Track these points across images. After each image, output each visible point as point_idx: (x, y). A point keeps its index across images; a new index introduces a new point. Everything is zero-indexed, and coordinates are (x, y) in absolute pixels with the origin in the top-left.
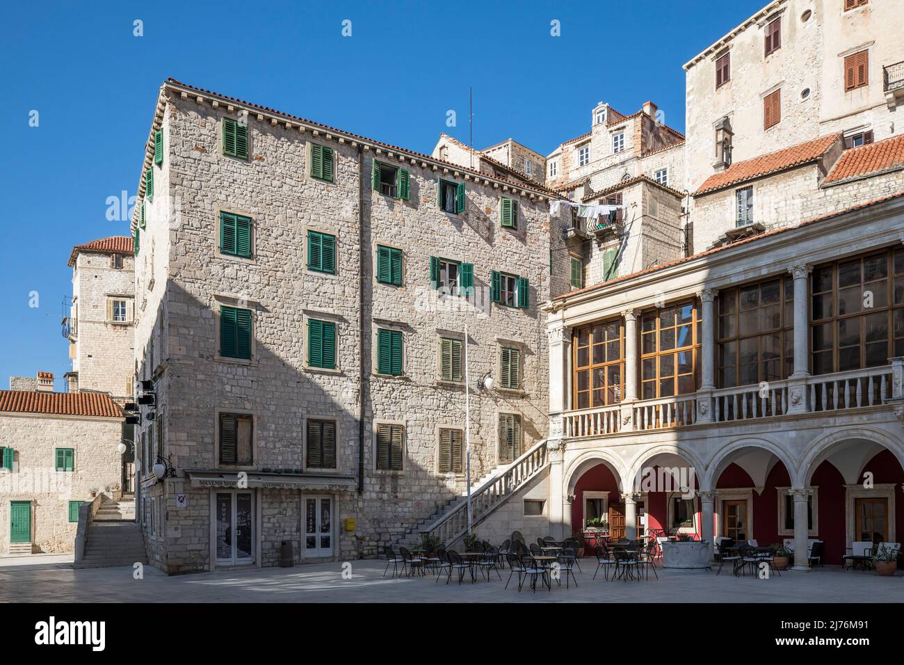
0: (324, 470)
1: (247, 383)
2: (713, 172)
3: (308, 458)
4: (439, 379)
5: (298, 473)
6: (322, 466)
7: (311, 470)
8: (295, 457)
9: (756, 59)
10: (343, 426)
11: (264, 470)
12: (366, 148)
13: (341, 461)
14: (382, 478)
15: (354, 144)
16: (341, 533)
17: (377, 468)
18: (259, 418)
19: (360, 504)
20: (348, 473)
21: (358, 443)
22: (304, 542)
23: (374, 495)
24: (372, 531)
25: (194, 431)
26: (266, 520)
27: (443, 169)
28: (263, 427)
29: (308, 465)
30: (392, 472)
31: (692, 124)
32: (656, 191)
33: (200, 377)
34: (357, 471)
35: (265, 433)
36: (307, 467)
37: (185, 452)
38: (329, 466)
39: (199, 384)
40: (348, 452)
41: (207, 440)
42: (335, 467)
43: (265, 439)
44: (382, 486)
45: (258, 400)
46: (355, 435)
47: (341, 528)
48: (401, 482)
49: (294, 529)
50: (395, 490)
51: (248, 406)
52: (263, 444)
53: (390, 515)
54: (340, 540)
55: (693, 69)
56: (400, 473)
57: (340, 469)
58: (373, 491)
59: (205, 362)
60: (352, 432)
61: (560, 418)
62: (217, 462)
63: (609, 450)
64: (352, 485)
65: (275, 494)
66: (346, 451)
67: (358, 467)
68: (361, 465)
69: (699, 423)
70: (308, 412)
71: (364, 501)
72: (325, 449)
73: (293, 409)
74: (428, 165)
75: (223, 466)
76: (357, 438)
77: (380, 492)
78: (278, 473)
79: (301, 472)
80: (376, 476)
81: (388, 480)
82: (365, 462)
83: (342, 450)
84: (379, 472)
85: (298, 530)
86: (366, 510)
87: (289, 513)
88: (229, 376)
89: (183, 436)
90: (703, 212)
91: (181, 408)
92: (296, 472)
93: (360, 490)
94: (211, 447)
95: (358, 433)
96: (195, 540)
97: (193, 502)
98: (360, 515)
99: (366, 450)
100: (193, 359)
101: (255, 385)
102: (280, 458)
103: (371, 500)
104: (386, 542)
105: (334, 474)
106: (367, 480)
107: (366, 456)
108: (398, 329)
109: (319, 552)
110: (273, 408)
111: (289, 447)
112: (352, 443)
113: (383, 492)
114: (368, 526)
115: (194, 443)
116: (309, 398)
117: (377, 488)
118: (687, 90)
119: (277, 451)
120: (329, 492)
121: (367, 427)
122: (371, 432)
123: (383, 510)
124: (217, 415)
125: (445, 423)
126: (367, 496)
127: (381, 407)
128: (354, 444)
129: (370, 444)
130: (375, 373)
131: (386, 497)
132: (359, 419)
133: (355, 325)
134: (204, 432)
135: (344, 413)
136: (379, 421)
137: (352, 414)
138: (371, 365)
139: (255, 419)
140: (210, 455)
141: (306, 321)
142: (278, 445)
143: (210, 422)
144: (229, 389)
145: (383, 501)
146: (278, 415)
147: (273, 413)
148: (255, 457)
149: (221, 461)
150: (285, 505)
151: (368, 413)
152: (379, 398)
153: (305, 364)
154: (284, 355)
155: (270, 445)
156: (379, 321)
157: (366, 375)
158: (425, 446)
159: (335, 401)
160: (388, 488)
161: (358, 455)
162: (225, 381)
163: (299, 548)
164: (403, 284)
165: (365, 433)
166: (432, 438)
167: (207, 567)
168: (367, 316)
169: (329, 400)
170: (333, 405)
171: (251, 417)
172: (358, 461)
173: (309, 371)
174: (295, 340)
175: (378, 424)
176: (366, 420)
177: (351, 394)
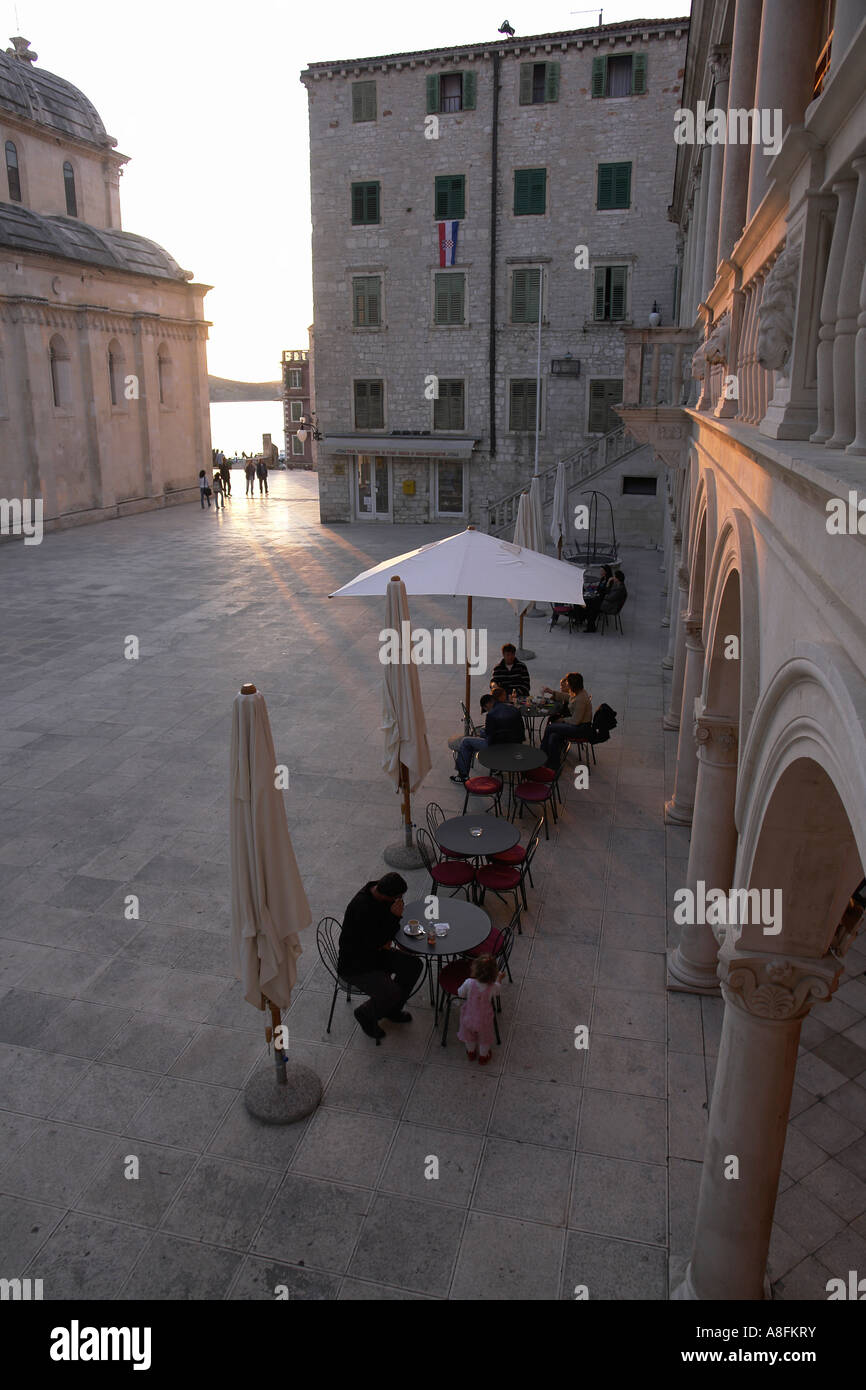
0: (452, 431)
1: (378, 349)
3: (435, 419)
4: (591, 318)
5: (426, 435)
6: (449, 429)
7: (439, 432)
8: (426, 422)
10: (472, 384)
11: (393, 433)
12: (502, 54)
13: (470, 420)
14: (518, 439)
17: (510, 429)
18: (388, 382)
19: (493, 467)
20: (478, 434)
21: (489, 402)
23: (508, 458)
25: (335, 398)
26: (398, 480)
28: (393, 391)
29: (436, 427)
30: (527, 432)
33: (338, 348)
34: (488, 433)
35: (395, 397)
36: (435, 429)
37: (327, 418)
38: (457, 428)
39: (337, 355)
40: (478, 411)
41: (346, 406)
42: (463, 428)
43: (395, 402)
44: (518, 448)
45: (388, 365)
46: (486, 393)
48: (540, 443)
50: (532, 451)
51: (379, 371)
52: (392, 407)
57: (467, 430)
58: (508, 453)
59: (342, 334)
60: (482, 391)
62: (354, 426)
66: (475, 408)
67: (489, 427)
68: (493, 426)
70: (438, 372)
71: (497, 463)
72: (454, 410)
75: (358, 429)
76: (488, 396)
77: (516, 454)
79: (428, 433)
80: (510, 437)
81: (523, 441)
82: (497, 421)
83: (471, 410)
84: (513, 432)
86: (500, 473)
87: (419, 473)
88: (362, 344)
89: (326, 403)
91: (324, 378)
92: (424, 433)
93: (493, 452)
94: (348, 412)
95: (489, 390)
96: (338, 495)
98: (492, 479)
99: (498, 408)
101: (384, 350)
102: (409, 420)
103: (506, 463)
105: (462, 435)
106: (499, 442)
107: (499, 415)
108: (538, 266)
110: (401, 371)
111: (417, 409)
112: (482, 402)
113: (519, 454)
114: (500, 490)
115: (334, 410)
116: (439, 357)
117: (512, 450)
119: (405, 413)
121: (500, 384)
122: (504, 389)
123: (518, 473)
124: (352, 384)
125: (599, 373)
126: (500, 458)
127: (517, 360)
128: (485, 403)
129: (503, 402)
130: (509, 322)
131: (522, 459)
132: (489, 375)
133: (487, 271)
134: (342, 399)
135: (474, 370)
136: (514, 376)
137: (483, 370)
138: (504, 314)
139: (385, 384)
140: (348, 420)
141: (433, 277)
142: (407, 407)
143: (347, 388)
144: (361, 356)
145: (520, 465)
146: (406, 378)
147: (402, 376)
148: (386, 420)
149: (357, 426)
150: (414, 466)
151: (500, 368)
152: (512, 350)
153: (433, 323)
154: (412, 316)
155: (400, 408)
156: (512, 261)
157: (499, 326)
158: (571, 402)
159: (465, 358)
160: (525, 451)
161: (489, 415)
162: (358, 348)
163: (428, 507)
164: (547, 210)
165: (497, 391)
166: (581, 393)
167: (348, 519)
168: (501, 258)
169: (458, 358)
170: (462, 363)
171: (381, 380)
172: (488, 422)
173: (438, 330)
174: (423, 299)
175: (512, 380)
176: (497, 376)
177: (483, 349)
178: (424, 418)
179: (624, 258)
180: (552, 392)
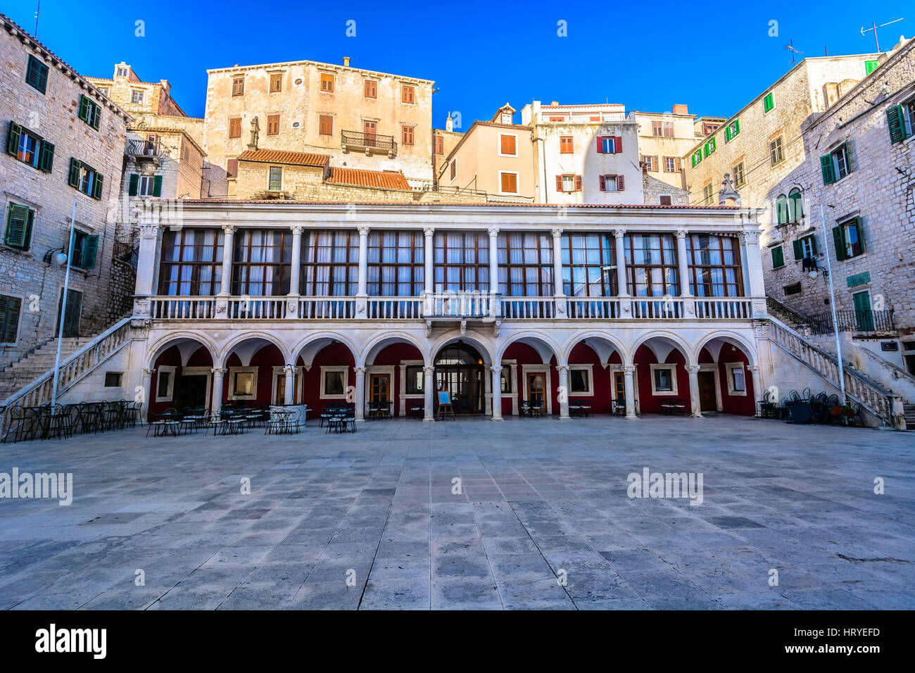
2: (246, 149)
9: (263, 90)
31: (211, 110)
32: (189, 146)
55: (214, 75)
61: (149, 301)
90: (245, 172)
118: (208, 87)
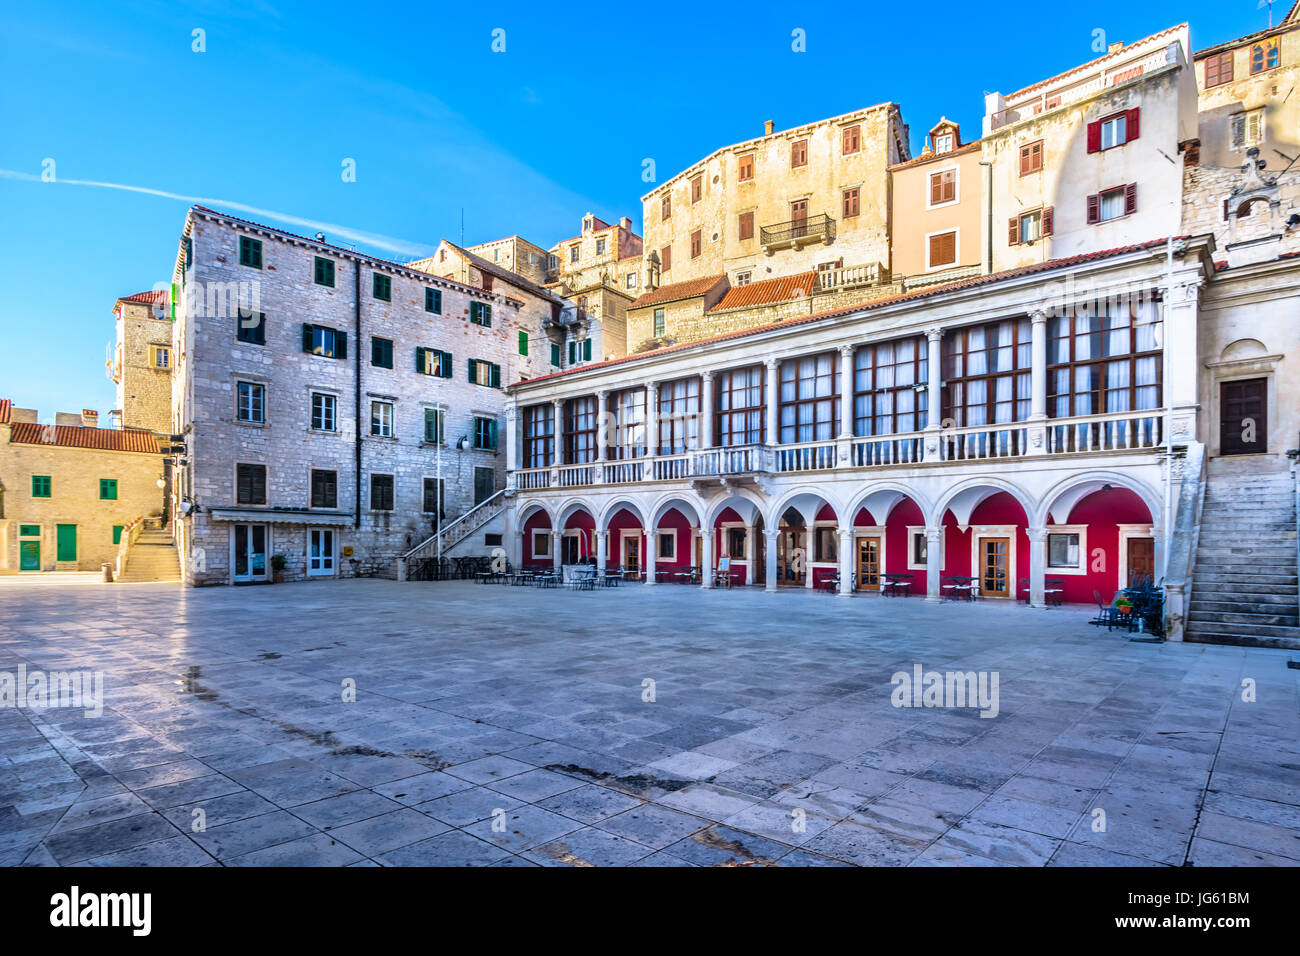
0: (327, 509)
1: (262, 441)
3: (313, 499)
4: (423, 440)
5: (305, 511)
6: (325, 506)
7: (315, 508)
8: (304, 498)
9: (687, 204)
10: (343, 475)
11: (276, 508)
12: (363, 262)
13: (341, 501)
14: (376, 516)
15: (353, 259)
16: (341, 557)
17: (372, 508)
18: (271, 468)
19: (358, 535)
20: (347, 511)
21: (356, 489)
22: (310, 563)
23: (369, 529)
24: (367, 556)
25: (216, 477)
27: (427, 279)
28: (275, 475)
29: (313, 505)
30: (383, 511)
31: (647, 245)
34: (355, 510)
35: (277, 480)
37: (208, 493)
38: (331, 506)
39: (220, 441)
40: (347, 495)
41: (228, 484)
42: (336, 507)
43: (276, 484)
44: (376, 521)
45: (270, 454)
46: (352, 483)
47: (341, 554)
48: (392, 519)
49: (301, 554)
50: (387, 525)
51: (262, 458)
52: (274, 488)
53: (383, 544)
54: (341, 563)
55: (647, 201)
56: (391, 512)
57: (339, 508)
58: (368, 526)
59: (225, 424)
60: (351, 480)
62: (235, 501)
63: (544, 499)
64: (349, 521)
65: (284, 527)
66: (345, 493)
67: (355, 507)
68: (359, 505)
69: (595, 483)
70: (313, 465)
71: (360, 533)
72: (328, 493)
73: (301, 462)
74: (416, 276)
75: (240, 505)
76: (355, 485)
77: (374, 526)
78: (287, 510)
79: (306, 509)
80: (371, 514)
81: (381, 517)
82: (361, 503)
83: (342, 493)
84: (374, 511)
85: (305, 554)
86: (363, 540)
87: (297, 541)
88: (245, 435)
89: (207, 481)
91: (203, 459)
92: (303, 509)
93: (357, 524)
94: (230, 490)
95: (355, 481)
96: (217, 561)
97: (215, 532)
98: (357, 544)
99: (362, 494)
100: (214, 421)
101: (267, 443)
102: (289, 499)
103: (367, 532)
104: (379, 564)
105: (336, 512)
106: (363, 517)
107: (363, 498)
108: (389, 401)
109: (322, 571)
110: (283, 460)
111: (296, 491)
112: (350, 488)
113: (377, 526)
114: (363, 552)
115: (216, 487)
116: (316, 454)
117: (372, 523)
118: (644, 217)
119: (286, 493)
120: (331, 526)
121: (364, 476)
122: (366, 480)
123: (377, 540)
124: (235, 465)
125: (429, 474)
126: (363, 529)
127: (375, 461)
128: (352, 489)
129: (367, 490)
130: (370, 435)
131: (379, 530)
132: (356, 470)
133: (352, 398)
134: (224, 478)
135: (344, 465)
136: (373, 472)
137: (350, 466)
138: (366, 429)
139: (268, 469)
140: (228, 496)
141: (311, 395)
142: (287, 489)
143: (229, 470)
144: (245, 445)
145: (377, 533)
146: (287, 466)
147: (283, 464)
148: (267, 498)
149: (239, 501)
150: (293, 535)
151: (364, 466)
152: (373, 454)
153: (310, 427)
154: (293, 420)
155: (281, 489)
156: (373, 395)
157: (362, 437)
158: (412, 492)
159: (336, 456)
160: (381, 523)
161: (355, 498)
162: (242, 439)
163: (305, 568)
164: (394, 367)
165: (362, 481)
166: (418, 486)
167: (226, 582)
168: (364, 391)
169: (331, 455)
170: (334, 459)
171: (264, 467)
172: (355, 502)
173: (314, 433)
174: (302, 409)
175: (372, 475)
176: (362, 471)
177: (350, 451)
178: (302, 498)
179: (441, 406)
180: (400, 484)
